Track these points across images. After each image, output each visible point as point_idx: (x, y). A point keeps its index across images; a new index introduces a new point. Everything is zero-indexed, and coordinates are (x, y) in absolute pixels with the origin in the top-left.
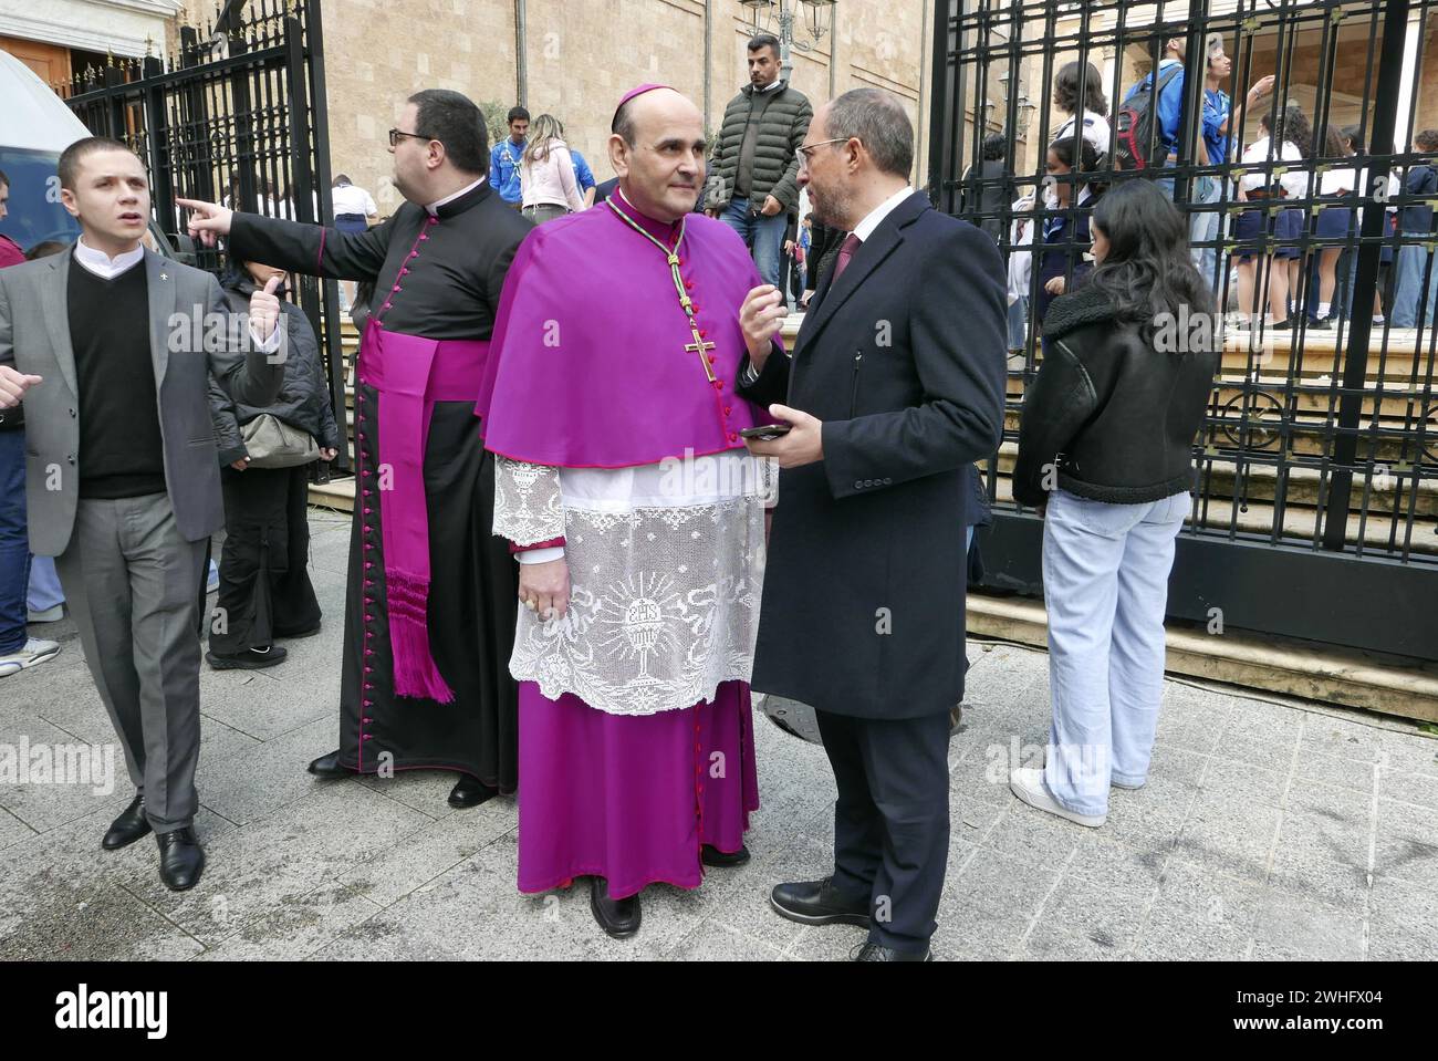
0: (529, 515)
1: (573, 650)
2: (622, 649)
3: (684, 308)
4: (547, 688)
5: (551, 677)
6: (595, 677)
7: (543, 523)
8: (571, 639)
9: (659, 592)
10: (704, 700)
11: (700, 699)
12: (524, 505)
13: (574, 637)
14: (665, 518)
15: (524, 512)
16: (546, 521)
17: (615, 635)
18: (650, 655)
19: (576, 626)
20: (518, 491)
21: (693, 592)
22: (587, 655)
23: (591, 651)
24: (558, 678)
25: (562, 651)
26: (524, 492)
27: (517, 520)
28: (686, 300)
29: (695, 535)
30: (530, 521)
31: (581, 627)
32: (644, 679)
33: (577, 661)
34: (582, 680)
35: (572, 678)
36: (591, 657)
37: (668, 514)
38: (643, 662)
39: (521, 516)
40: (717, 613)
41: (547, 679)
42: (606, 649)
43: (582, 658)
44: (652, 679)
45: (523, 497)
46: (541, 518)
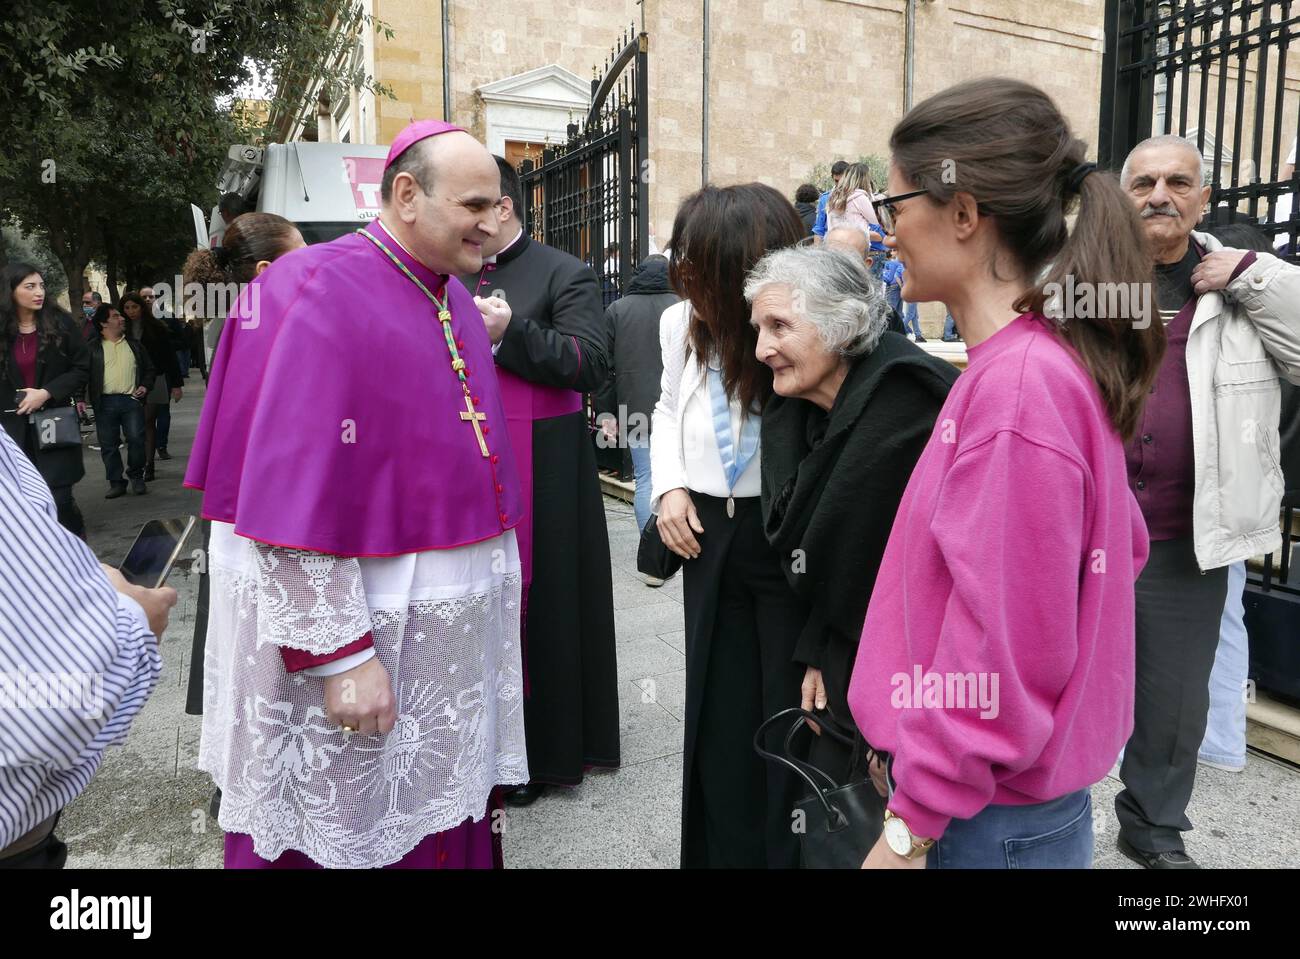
0: (331, 611)
1: (303, 792)
2: (375, 784)
3: (457, 372)
4: (263, 844)
5: (270, 830)
6: (334, 825)
7: (348, 619)
8: (302, 778)
9: (422, 703)
10: (470, 818)
11: (464, 818)
12: (321, 600)
13: (305, 774)
14: (439, 612)
15: (323, 609)
16: (352, 614)
17: (369, 766)
18: (402, 784)
19: (309, 760)
20: (310, 582)
21: (463, 693)
22: (326, 797)
23: (333, 791)
24: (280, 831)
25: (288, 796)
26: (318, 582)
27: (312, 621)
28: (458, 363)
29: (467, 627)
30: (332, 618)
31: (317, 761)
32: (395, 817)
33: (308, 806)
34: (314, 831)
35: (300, 829)
36: (332, 800)
37: (444, 607)
38: (393, 798)
39: (320, 615)
40: (485, 715)
41: (263, 832)
42: (358, 786)
43: (317, 801)
44: (403, 817)
45: (320, 590)
46: (346, 612)
